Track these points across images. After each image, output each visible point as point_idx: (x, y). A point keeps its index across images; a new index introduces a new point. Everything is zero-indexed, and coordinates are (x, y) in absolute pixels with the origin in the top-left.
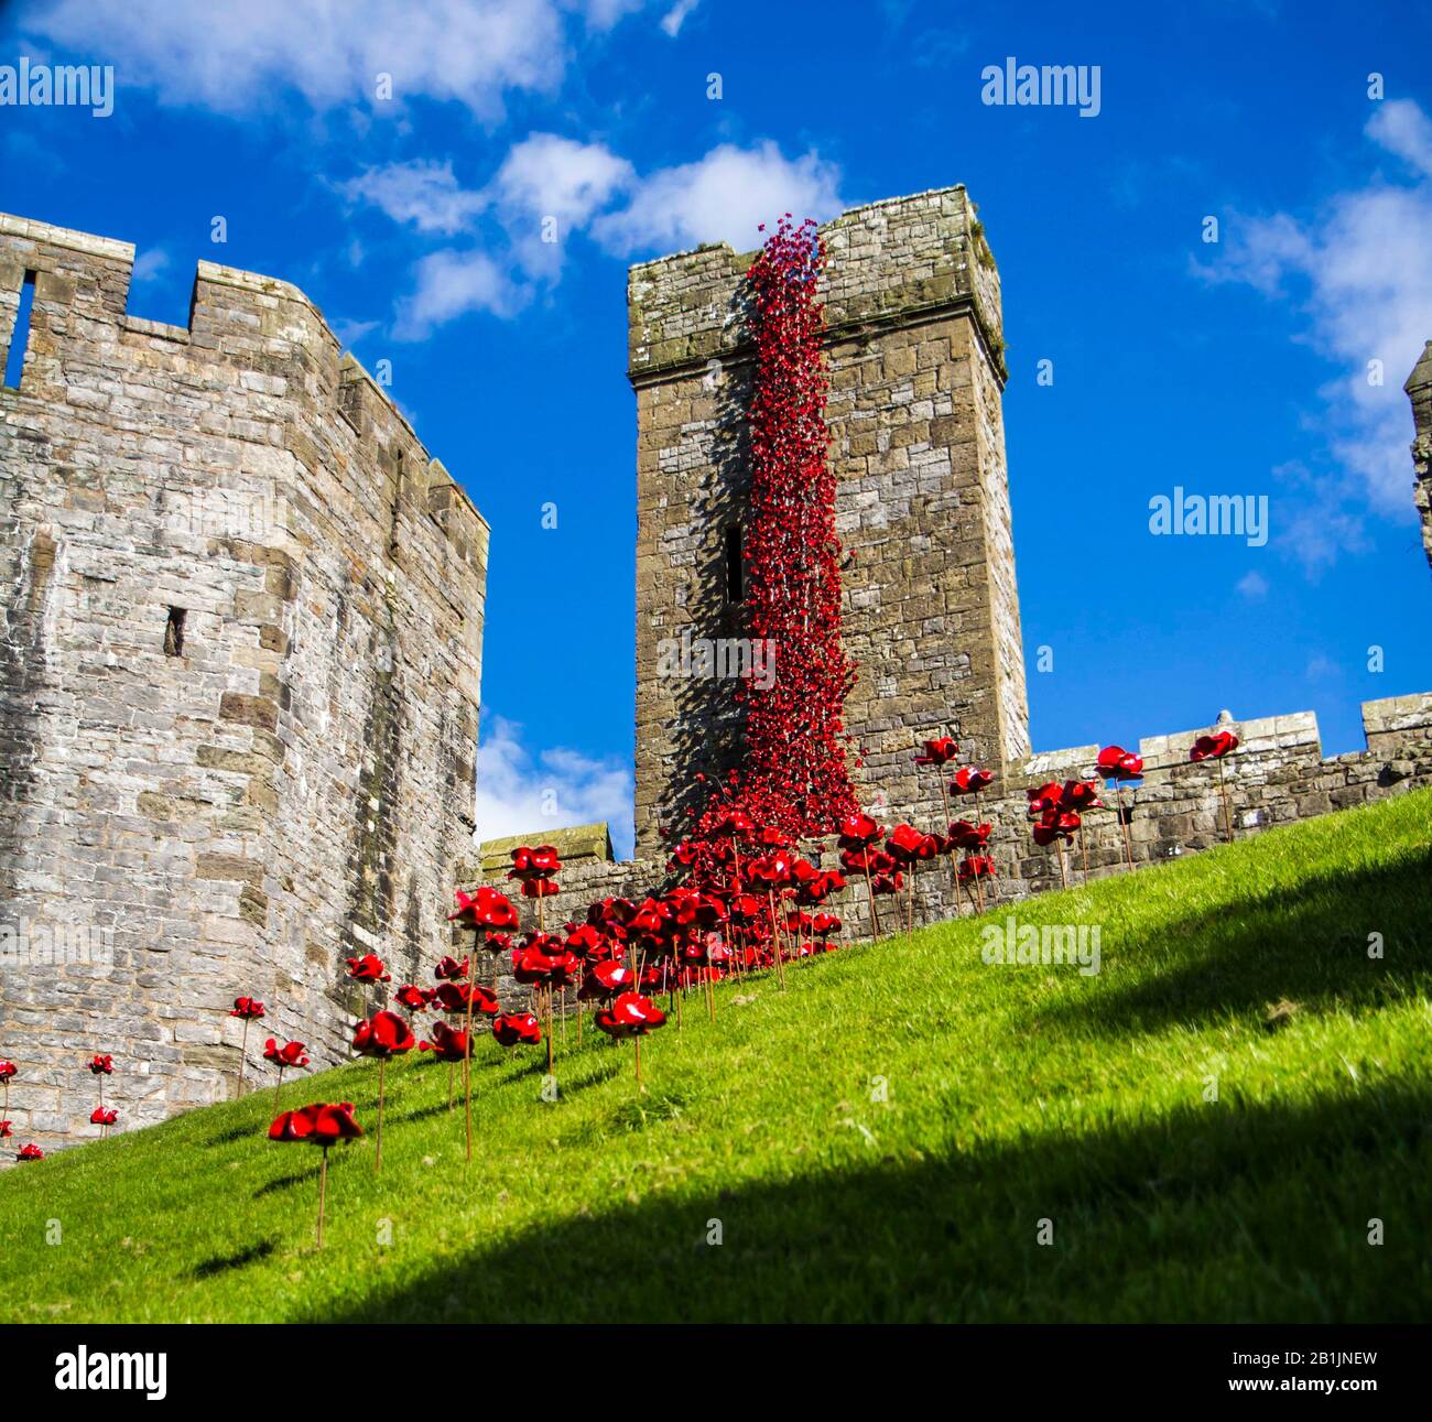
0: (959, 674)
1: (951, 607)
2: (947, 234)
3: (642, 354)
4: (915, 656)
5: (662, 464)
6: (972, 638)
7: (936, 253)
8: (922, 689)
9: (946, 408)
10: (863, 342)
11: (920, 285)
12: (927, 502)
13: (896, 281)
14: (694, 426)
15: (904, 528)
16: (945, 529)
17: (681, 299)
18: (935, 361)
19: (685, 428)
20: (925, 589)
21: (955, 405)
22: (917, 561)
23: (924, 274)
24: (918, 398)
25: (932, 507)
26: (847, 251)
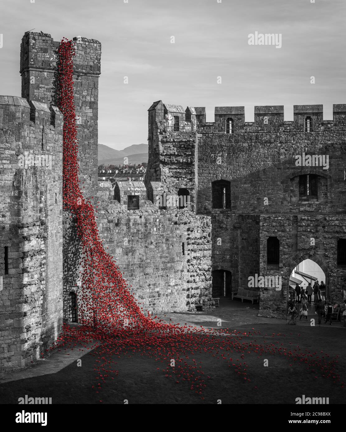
0: (91, 164)
1: (91, 148)
2: (97, 55)
3: (32, 61)
4: (84, 158)
5: (35, 94)
6: (95, 156)
7: (95, 59)
8: (85, 165)
9: (93, 100)
10: (78, 76)
11: (91, 66)
12: (88, 122)
13: (86, 64)
14: (42, 86)
15: (83, 127)
16: (91, 129)
17: (41, 49)
18: (91, 87)
19: (40, 85)
20: (86, 143)
21: (94, 99)
22: (85, 135)
23: (92, 64)
24: (88, 95)
25: (89, 123)
26: (77, 50)
